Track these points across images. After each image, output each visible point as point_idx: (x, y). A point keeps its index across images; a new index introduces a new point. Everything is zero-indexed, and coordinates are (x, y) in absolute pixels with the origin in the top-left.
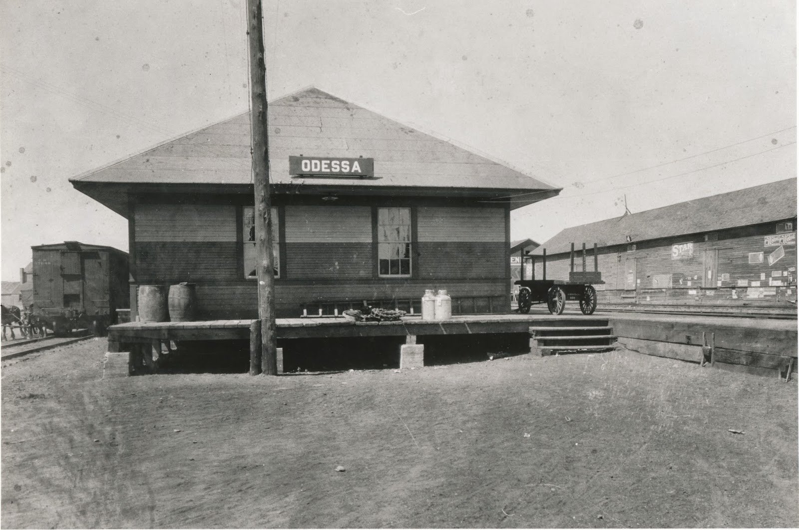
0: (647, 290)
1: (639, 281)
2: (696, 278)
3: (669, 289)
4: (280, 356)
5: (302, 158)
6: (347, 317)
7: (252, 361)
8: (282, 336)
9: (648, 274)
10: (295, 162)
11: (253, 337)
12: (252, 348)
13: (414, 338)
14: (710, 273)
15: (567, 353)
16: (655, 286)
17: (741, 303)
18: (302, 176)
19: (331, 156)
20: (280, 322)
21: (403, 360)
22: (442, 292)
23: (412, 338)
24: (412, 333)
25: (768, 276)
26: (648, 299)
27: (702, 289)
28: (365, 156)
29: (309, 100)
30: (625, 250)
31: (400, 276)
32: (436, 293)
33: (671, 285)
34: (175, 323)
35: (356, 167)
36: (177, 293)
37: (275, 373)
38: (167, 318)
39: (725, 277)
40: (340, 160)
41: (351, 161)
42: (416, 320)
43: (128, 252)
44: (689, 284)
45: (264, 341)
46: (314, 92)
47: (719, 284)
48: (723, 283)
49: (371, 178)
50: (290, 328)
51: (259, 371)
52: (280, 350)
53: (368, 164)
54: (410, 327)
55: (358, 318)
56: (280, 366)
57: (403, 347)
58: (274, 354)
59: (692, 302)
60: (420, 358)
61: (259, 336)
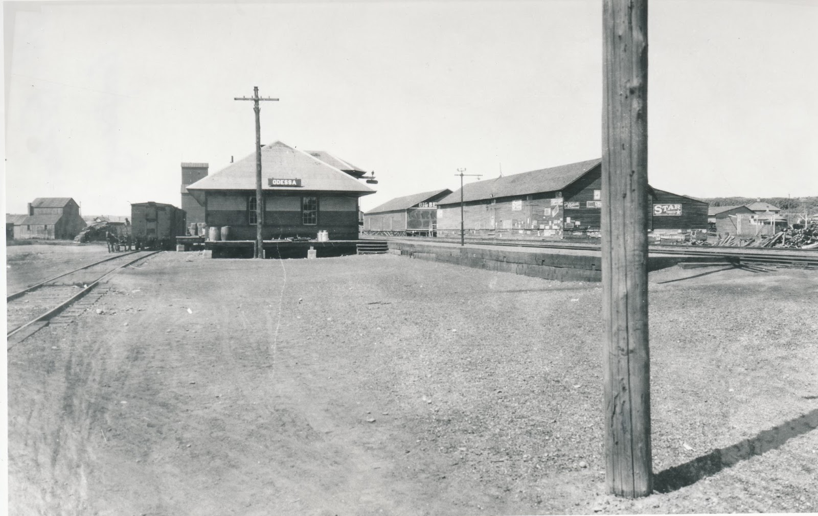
0: (501, 231)
1: (496, 224)
2: (522, 223)
3: (510, 229)
4: (264, 253)
5: (273, 179)
6: (289, 240)
7: (255, 254)
8: (265, 246)
9: (501, 219)
10: (270, 181)
11: (255, 245)
12: (255, 249)
13: (313, 247)
14: (528, 220)
15: (370, 253)
16: (504, 228)
17: (541, 239)
18: (273, 186)
19: (285, 178)
20: (264, 241)
21: (309, 255)
22: (324, 231)
23: (312, 248)
24: (312, 246)
25: (552, 223)
26: (501, 236)
27: (525, 230)
28: (298, 178)
29: (277, 147)
30: (490, 203)
31: (312, 224)
32: (322, 232)
33: (511, 227)
34: (223, 241)
35: (294, 183)
36: (224, 230)
37: (263, 258)
38: (220, 240)
39: (535, 223)
40: (288, 180)
41: (292, 180)
42: (313, 241)
43: (180, 207)
44: (520, 226)
45: (259, 247)
46: (278, 143)
47: (532, 227)
48: (534, 226)
49: (300, 186)
50: (268, 243)
51: (257, 257)
52: (264, 251)
53: (299, 181)
54: (312, 244)
55: (293, 240)
56: (264, 257)
57: (309, 251)
58: (262, 252)
59: (520, 238)
60: (314, 255)
61: (257, 246)
